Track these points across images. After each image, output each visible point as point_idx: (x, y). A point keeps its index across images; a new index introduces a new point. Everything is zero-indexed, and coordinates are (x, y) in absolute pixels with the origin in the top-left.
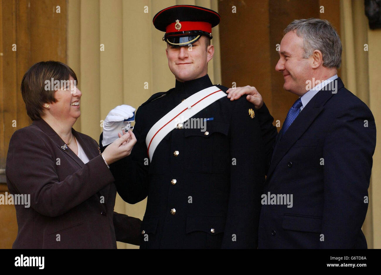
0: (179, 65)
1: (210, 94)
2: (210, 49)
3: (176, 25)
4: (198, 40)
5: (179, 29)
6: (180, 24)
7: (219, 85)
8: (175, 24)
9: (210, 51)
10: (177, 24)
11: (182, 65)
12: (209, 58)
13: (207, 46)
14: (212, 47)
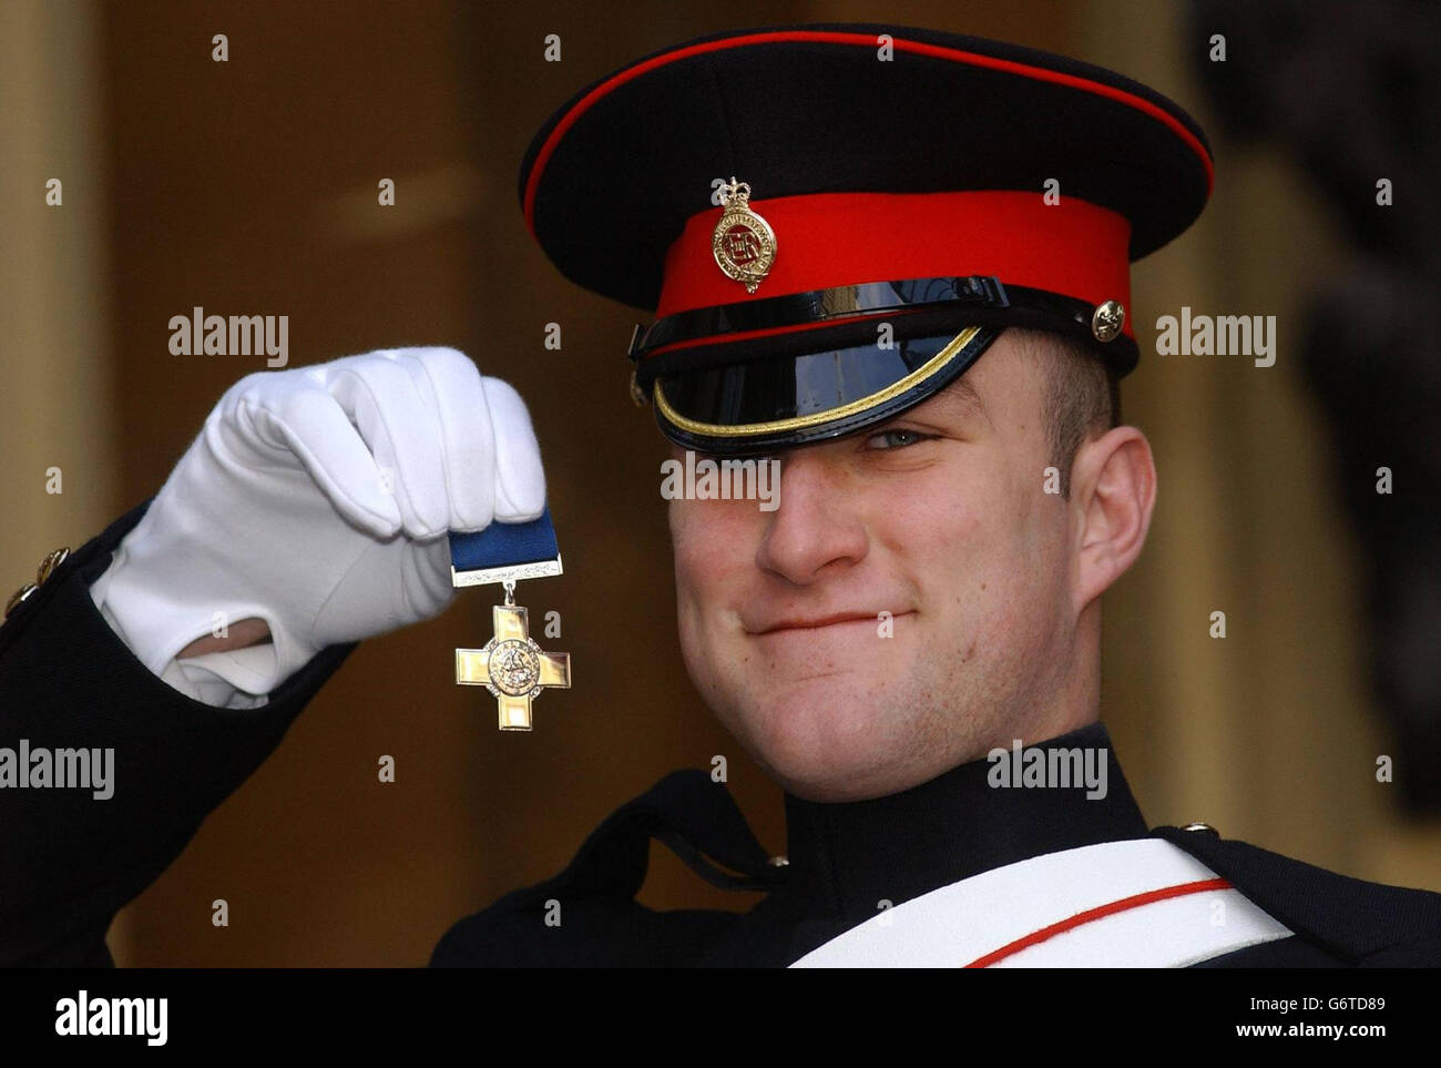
0: (777, 638)
1: (1080, 910)
2: (1106, 467)
3: (722, 229)
4: (958, 378)
5: (759, 269)
6: (763, 228)
7: (1211, 833)
8: (717, 221)
9: (1106, 490)
10: (732, 221)
11: (803, 634)
12: (1098, 560)
13: (1071, 441)
14: (1125, 446)
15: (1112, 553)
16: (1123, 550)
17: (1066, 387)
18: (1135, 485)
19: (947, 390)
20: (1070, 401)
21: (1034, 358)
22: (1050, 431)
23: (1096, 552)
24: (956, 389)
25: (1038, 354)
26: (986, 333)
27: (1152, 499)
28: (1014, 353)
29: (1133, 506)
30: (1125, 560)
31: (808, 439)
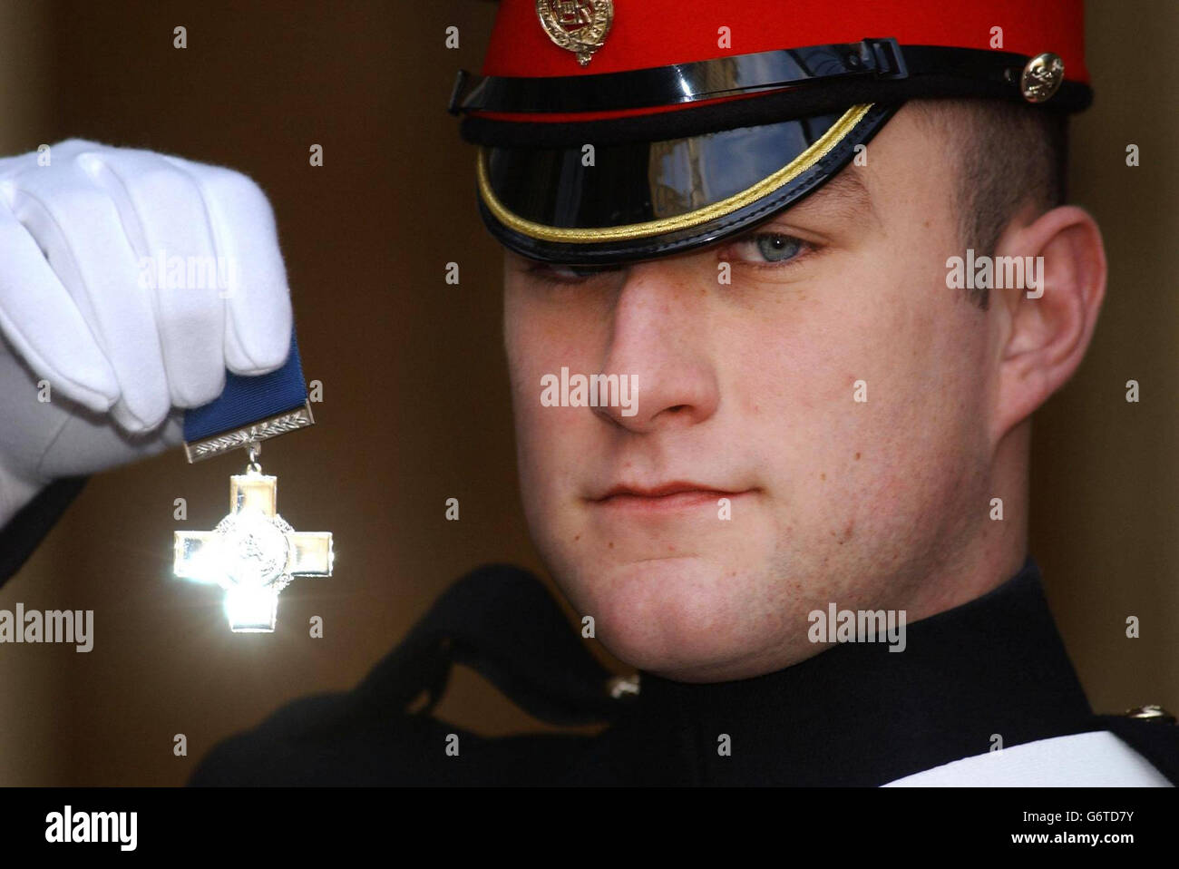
4: (840, 171)
5: (592, 38)
7: (1168, 721)
12: (1024, 374)
13: (991, 229)
14: (1066, 231)
15: (1043, 365)
16: (1059, 361)
17: (986, 159)
18: (1078, 279)
19: (828, 186)
20: (990, 179)
21: (945, 131)
22: (962, 223)
23: (1021, 365)
24: (840, 184)
25: (949, 124)
26: (880, 110)
27: (1100, 293)
28: (917, 127)
29: (1074, 304)
30: (1058, 374)
31: (673, 246)
